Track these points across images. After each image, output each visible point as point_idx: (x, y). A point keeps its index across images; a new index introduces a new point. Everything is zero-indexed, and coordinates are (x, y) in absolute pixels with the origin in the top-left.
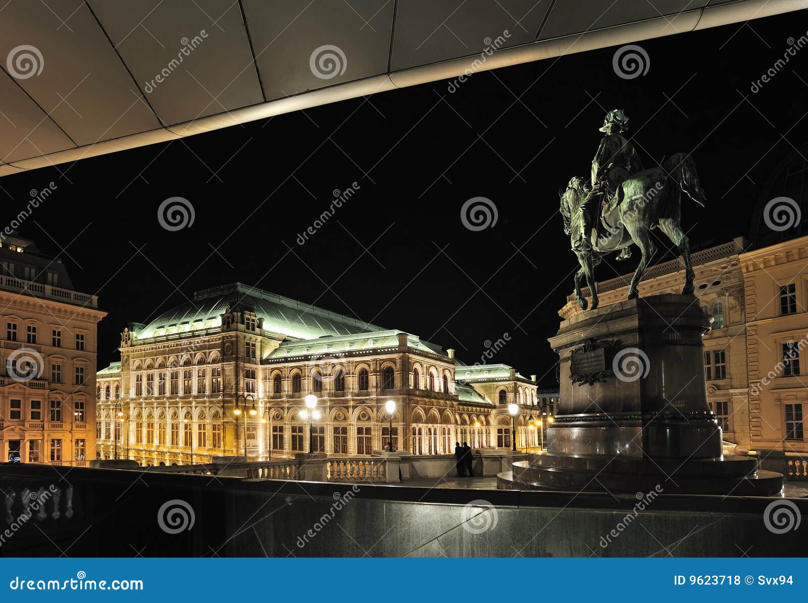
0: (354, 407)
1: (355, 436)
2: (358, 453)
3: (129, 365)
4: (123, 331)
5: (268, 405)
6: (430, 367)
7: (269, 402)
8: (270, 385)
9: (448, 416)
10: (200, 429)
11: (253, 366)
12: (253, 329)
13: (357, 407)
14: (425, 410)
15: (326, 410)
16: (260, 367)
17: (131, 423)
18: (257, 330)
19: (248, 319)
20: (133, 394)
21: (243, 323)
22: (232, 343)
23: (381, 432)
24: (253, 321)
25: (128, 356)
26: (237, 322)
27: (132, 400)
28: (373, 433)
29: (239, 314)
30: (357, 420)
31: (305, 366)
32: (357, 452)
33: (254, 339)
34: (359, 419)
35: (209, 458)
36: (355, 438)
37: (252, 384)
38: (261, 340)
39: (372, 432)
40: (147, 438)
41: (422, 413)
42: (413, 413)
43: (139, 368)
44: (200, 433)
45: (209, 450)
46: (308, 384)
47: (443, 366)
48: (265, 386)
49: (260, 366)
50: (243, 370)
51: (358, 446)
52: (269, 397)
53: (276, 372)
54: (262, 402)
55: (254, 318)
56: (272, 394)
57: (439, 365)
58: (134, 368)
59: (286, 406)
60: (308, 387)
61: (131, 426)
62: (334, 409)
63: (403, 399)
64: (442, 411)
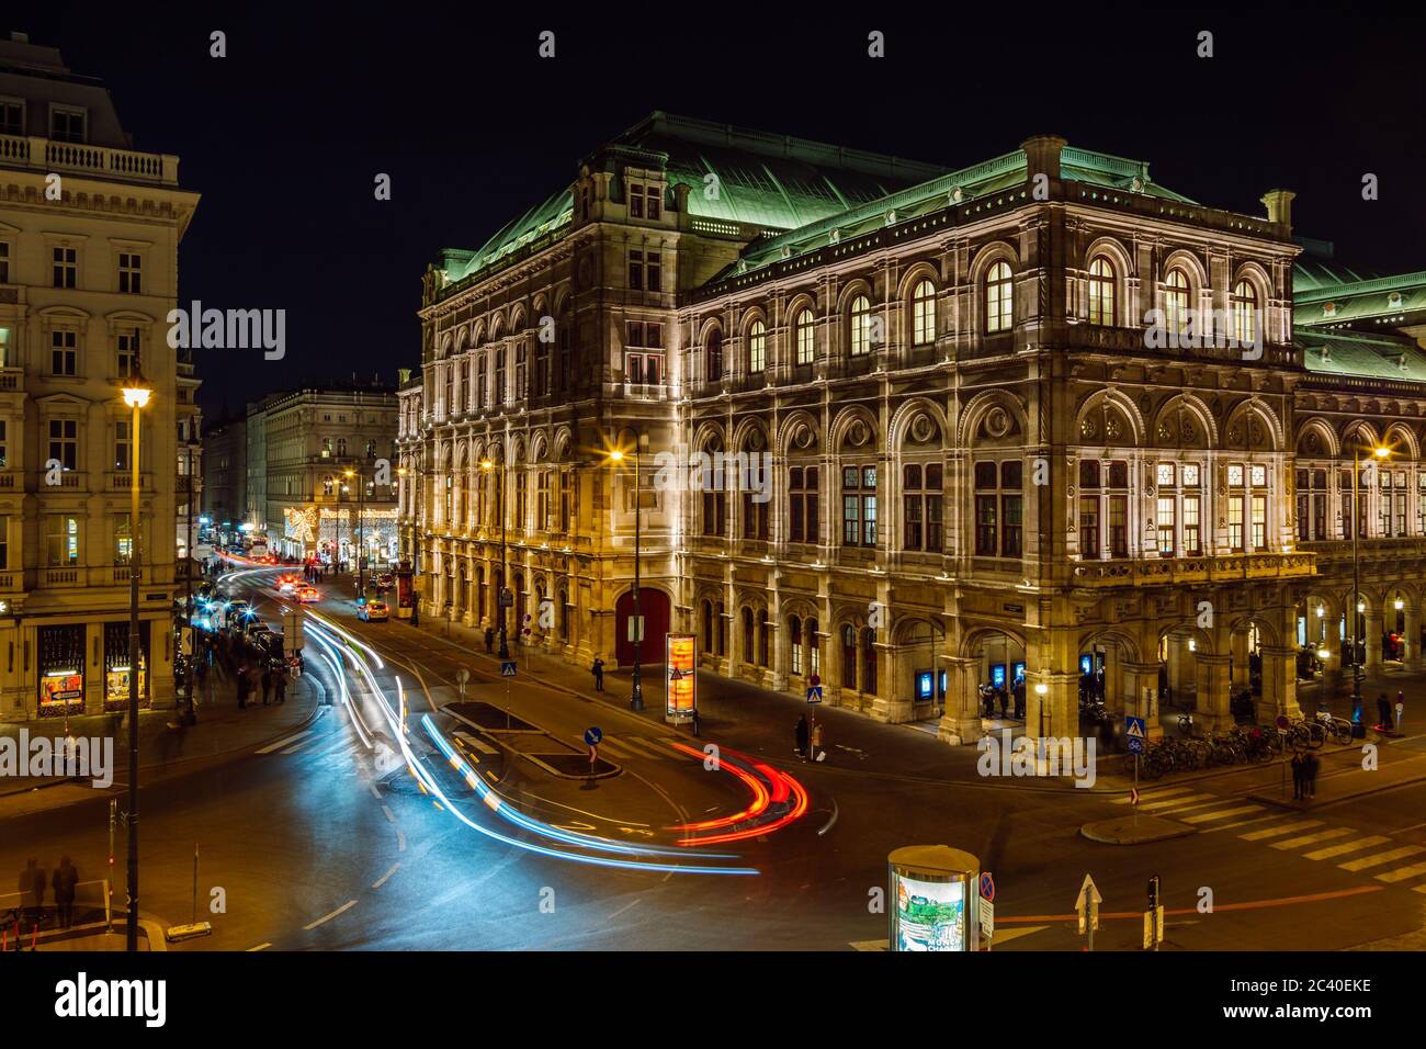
0: (895, 402)
1: (896, 493)
2: (907, 547)
3: (433, 348)
4: (425, 271)
5: (693, 415)
6: (1167, 252)
7: (696, 406)
8: (698, 359)
10: (541, 486)
11: (658, 313)
12: (655, 214)
13: (904, 399)
14: (1144, 401)
15: (822, 417)
16: (675, 314)
17: (436, 477)
18: (668, 217)
19: (635, 188)
20: (439, 416)
21: (622, 201)
22: (591, 256)
23: (972, 478)
24: (654, 191)
25: (432, 326)
26: (602, 200)
27: (438, 425)
28: (946, 481)
29: (608, 176)
30: (904, 444)
31: (772, 296)
32: (901, 543)
33: (655, 240)
34: (909, 439)
35: (552, 557)
36: (896, 499)
37: (651, 363)
38: (679, 242)
39: (944, 479)
40: (460, 511)
41: (1130, 410)
43: (450, 351)
44: (541, 495)
45: (553, 537)
46: (781, 345)
47: (1232, 248)
48: (687, 365)
49: (675, 312)
50: (620, 325)
51: (906, 524)
52: (695, 394)
53: (711, 323)
54: (679, 409)
55: (656, 185)
56: (701, 385)
57: (1211, 244)
58: (443, 351)
59: (731, 413)
60: (781, 354)
61: (436, 485)
62: (842, 414)
63: (1041, 362)
64: (1225, 405)
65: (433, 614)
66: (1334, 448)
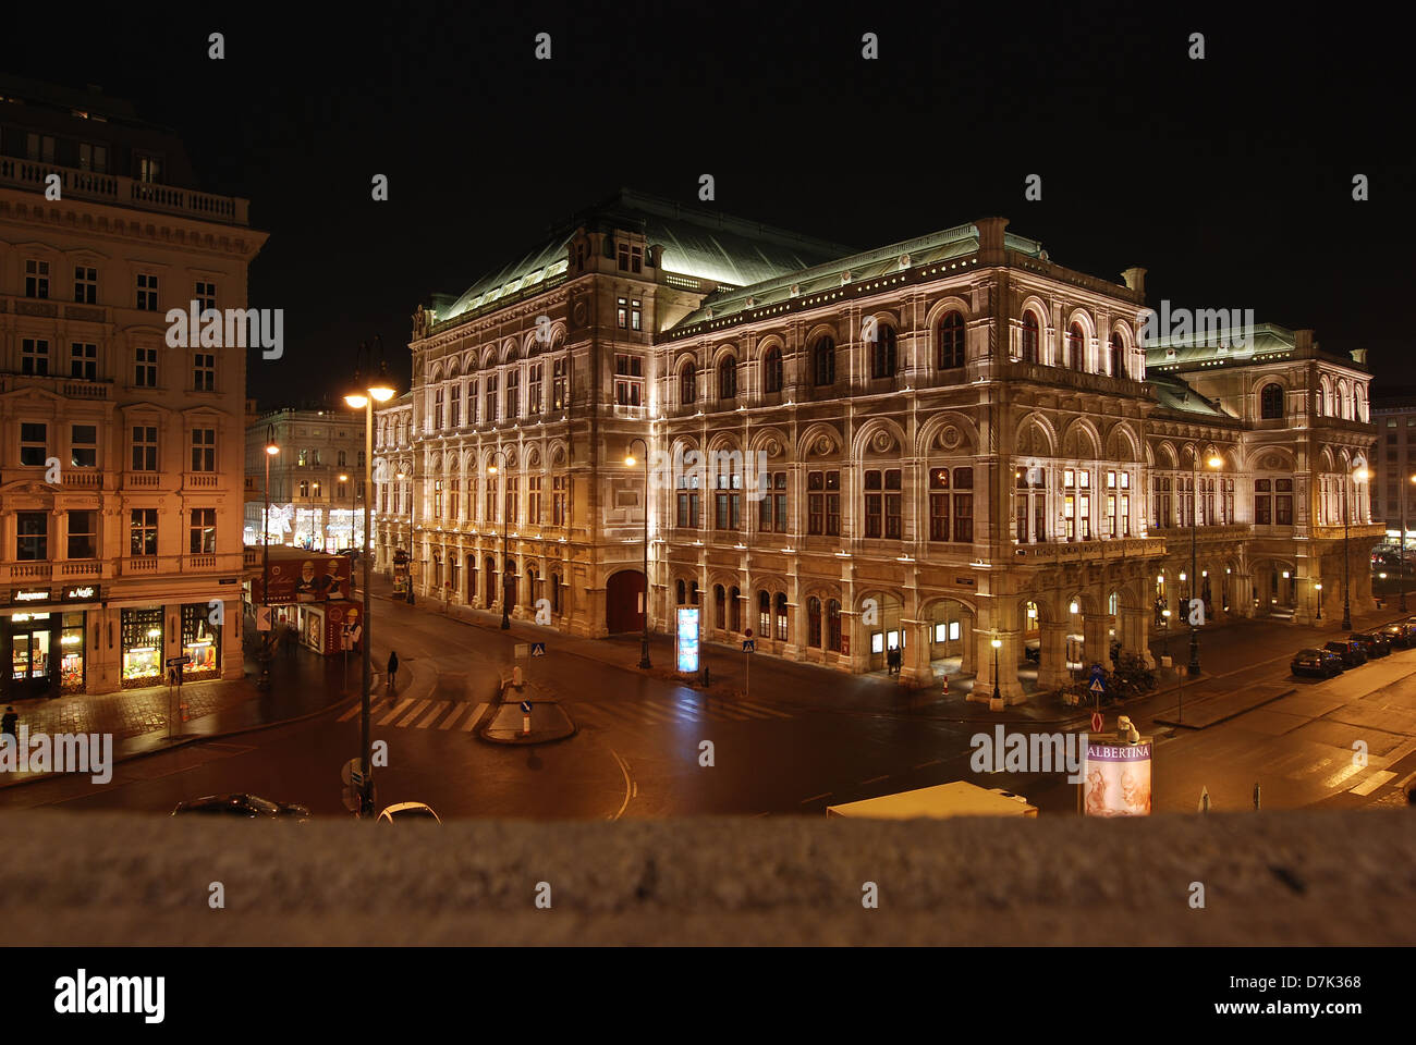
0: (858, 422)
1: (859, 492)
2: (867, 536)
3: (423, 374)
4: (416, 311)
5: (668, 431)
6: (1071, 309)
7: (671, 424)
8: (673, 386)
9: (1125, 439)
10: (532, 488)
11: (638, 348)
12: (637, 269)
13: (865, 419)
14: (1056, 422)
15: (791, 433)
16: (652, 349)
17: (426, 481)
18: (647, 271)
19: (624, 248)
20: (429, 428)
21: (612, 257)
22: (586, 300)
23: (927, 480)
24: (636, 250)
25: (423, 357)
26: (597, 255)
27: (428, 437)
28: (904, 484)
29: (602, 236)
30: (865, 454)
31: (745, 336)
32: (863, 532)
33: (637, 289)
34: (870, 450)
35: (544, 546)
36: (859, 498)
37: (634, 388)
38: (656, 292)
39: (903, 481)
40: (449, 509)
41: (1046, 428)
42: (1021, 427)
43: (439, 377)
44: (532, 496)
45: (545, 530)
46: (752, 376)
47: (1110, 309)
48: (663, 391)
49: (653, 348)
50: (611, 358)
51: (867, 517)
52: (670, 414)
53: (685, 357)
54: (655, 426)
55: (638, 245)
56: (676, 407)
57: (1098, 305)
58: (433, 377)
59: (705, 429)
60: (751, 382)
61: (425, 487)
62: (809, 430)
63: (990, 390)
64: (1106, 426)
65: (423, 594)
66: (1176, 463)
